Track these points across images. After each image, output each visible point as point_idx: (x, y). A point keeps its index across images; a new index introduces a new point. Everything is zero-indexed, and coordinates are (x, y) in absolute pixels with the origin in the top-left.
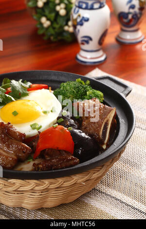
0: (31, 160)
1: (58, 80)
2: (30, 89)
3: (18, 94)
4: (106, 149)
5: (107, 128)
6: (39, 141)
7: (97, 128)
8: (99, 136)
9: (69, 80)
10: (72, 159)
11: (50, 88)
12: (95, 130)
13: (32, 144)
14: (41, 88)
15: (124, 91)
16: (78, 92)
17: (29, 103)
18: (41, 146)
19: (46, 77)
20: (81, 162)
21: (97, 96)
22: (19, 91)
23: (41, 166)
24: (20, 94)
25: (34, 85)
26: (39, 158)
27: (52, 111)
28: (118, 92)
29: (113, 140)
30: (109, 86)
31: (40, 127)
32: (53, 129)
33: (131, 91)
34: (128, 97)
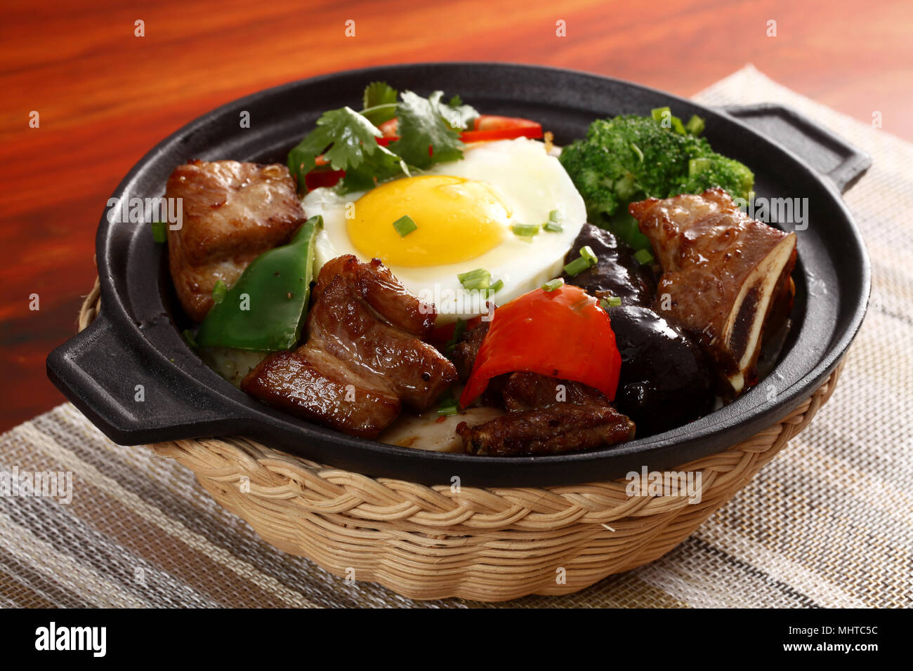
0: (454, 409)
1: (582, 105)
2: (472, 133)
3: (424, 149)
4: (744, 392)
5: (755, 310)
6: (488, 340)
7: (715, 306)
8: (721, 338)
9: (625, 112)
10: (608, 420)
11: (548, 136)
12: (706, 313)
13: (460, 349)
14: (512, 134)
15: (839, 167)
16: (654, 160)
17: (463, 191)
18: (493, 362)
19: (536, 90)
20: (641, 433)
21: (728, 182)
22: (427, 138)
23: (484, 436)
24: (431, 150)
25: (489, 121)
26: (484, 404)
27: (546, 228)
28: (814, 171)
29: (775, 357)
30: (783, 147)
31: (497, 287)
32: (546, 300)
33: (863, 173)
34: (849, 194)
